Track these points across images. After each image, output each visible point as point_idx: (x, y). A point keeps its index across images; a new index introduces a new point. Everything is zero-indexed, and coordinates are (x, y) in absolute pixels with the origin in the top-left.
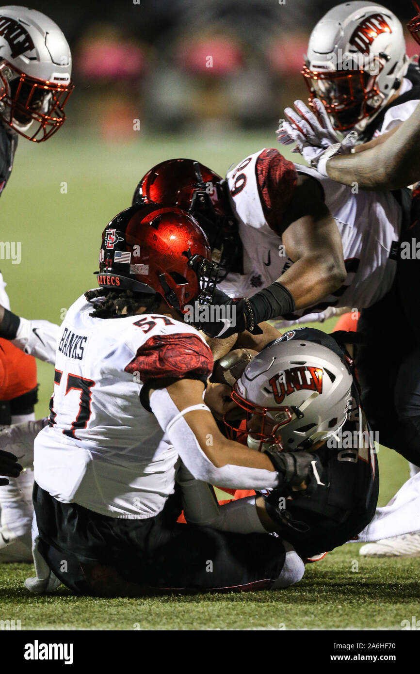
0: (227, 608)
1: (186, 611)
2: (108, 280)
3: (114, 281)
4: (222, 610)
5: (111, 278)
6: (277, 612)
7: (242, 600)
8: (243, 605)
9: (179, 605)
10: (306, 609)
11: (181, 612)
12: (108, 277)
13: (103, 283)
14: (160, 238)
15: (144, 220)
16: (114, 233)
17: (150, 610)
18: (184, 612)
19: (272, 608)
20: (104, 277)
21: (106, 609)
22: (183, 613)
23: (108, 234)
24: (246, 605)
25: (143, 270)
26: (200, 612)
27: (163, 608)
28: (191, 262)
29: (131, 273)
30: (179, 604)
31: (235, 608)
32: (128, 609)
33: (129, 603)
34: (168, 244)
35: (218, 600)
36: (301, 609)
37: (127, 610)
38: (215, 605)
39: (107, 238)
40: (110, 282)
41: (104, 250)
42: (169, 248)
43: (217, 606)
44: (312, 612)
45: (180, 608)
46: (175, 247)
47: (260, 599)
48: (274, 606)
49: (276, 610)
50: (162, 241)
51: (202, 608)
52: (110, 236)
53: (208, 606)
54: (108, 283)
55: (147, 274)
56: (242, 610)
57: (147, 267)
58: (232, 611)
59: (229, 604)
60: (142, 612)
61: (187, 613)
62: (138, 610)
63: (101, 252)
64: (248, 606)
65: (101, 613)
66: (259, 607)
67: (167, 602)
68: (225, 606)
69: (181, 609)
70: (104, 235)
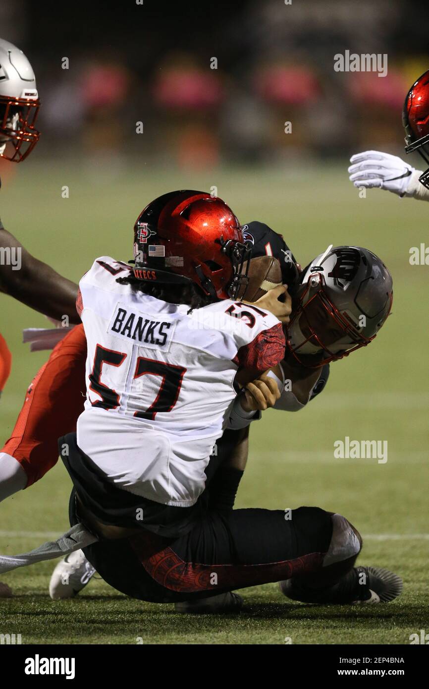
0: (303, 635)
1: (263, 638)
2: (144, 275)
3: (150, 275)
4: (298, 637)
5: (147, 272)
6: (353, 640)
7: (318, 627)
8: (320, 632)
9: (256, 633)
10: (382, 636)
11: (258, 639)
12: (143, 271)
13: (140, 277)
14: (192, 229)
15: (174, 211)
16: (145, 227)
17: (227, 637)
18: (261, 638)
19: (349, 635)
20: (140, 271)
21: (184, 636)
22: (260, 640)
23: (140, 228)
24: (322, 633)
25: (178, 261)
26: (277, 640)
27: (240, 636)
28: (225, 248)
29: (166, 266)
30: (256, 631)
31: (311, 636)
32: (206, 637)
33: (207, 630)
34: (201, 234)
35: (294, 627)
36: (378, 637)
37: (204, 637)
38: (292, 633)
39: (140, 232)
40: (146, 276)
41: (138, 244)
42: (202, 237)
43: (293, 633)
44: (388, 639)
45: (256, 635)
46: (208, 236)
47: (336, 626)
48: (350, 633)
49: (352, 638)
50: (193, 231)
51: (278, 636)
52: (142, 230)
53: (285, 633)
54: (145, 278)
55: (183, 266)
56: (319, 638)
57: (182, 258)
58: (308, 638)
59: (305, 632)
60: (220, 639)
61: (263, 640)
62: (215, 637)
63: (135, 246)
64: (324, 633)
65: (178, 640)
66: (335, 634)
67: (244, 629)
68: (302, 633)
69: (259, 635)
70: (136, 228)
